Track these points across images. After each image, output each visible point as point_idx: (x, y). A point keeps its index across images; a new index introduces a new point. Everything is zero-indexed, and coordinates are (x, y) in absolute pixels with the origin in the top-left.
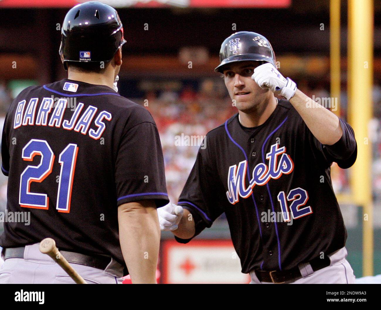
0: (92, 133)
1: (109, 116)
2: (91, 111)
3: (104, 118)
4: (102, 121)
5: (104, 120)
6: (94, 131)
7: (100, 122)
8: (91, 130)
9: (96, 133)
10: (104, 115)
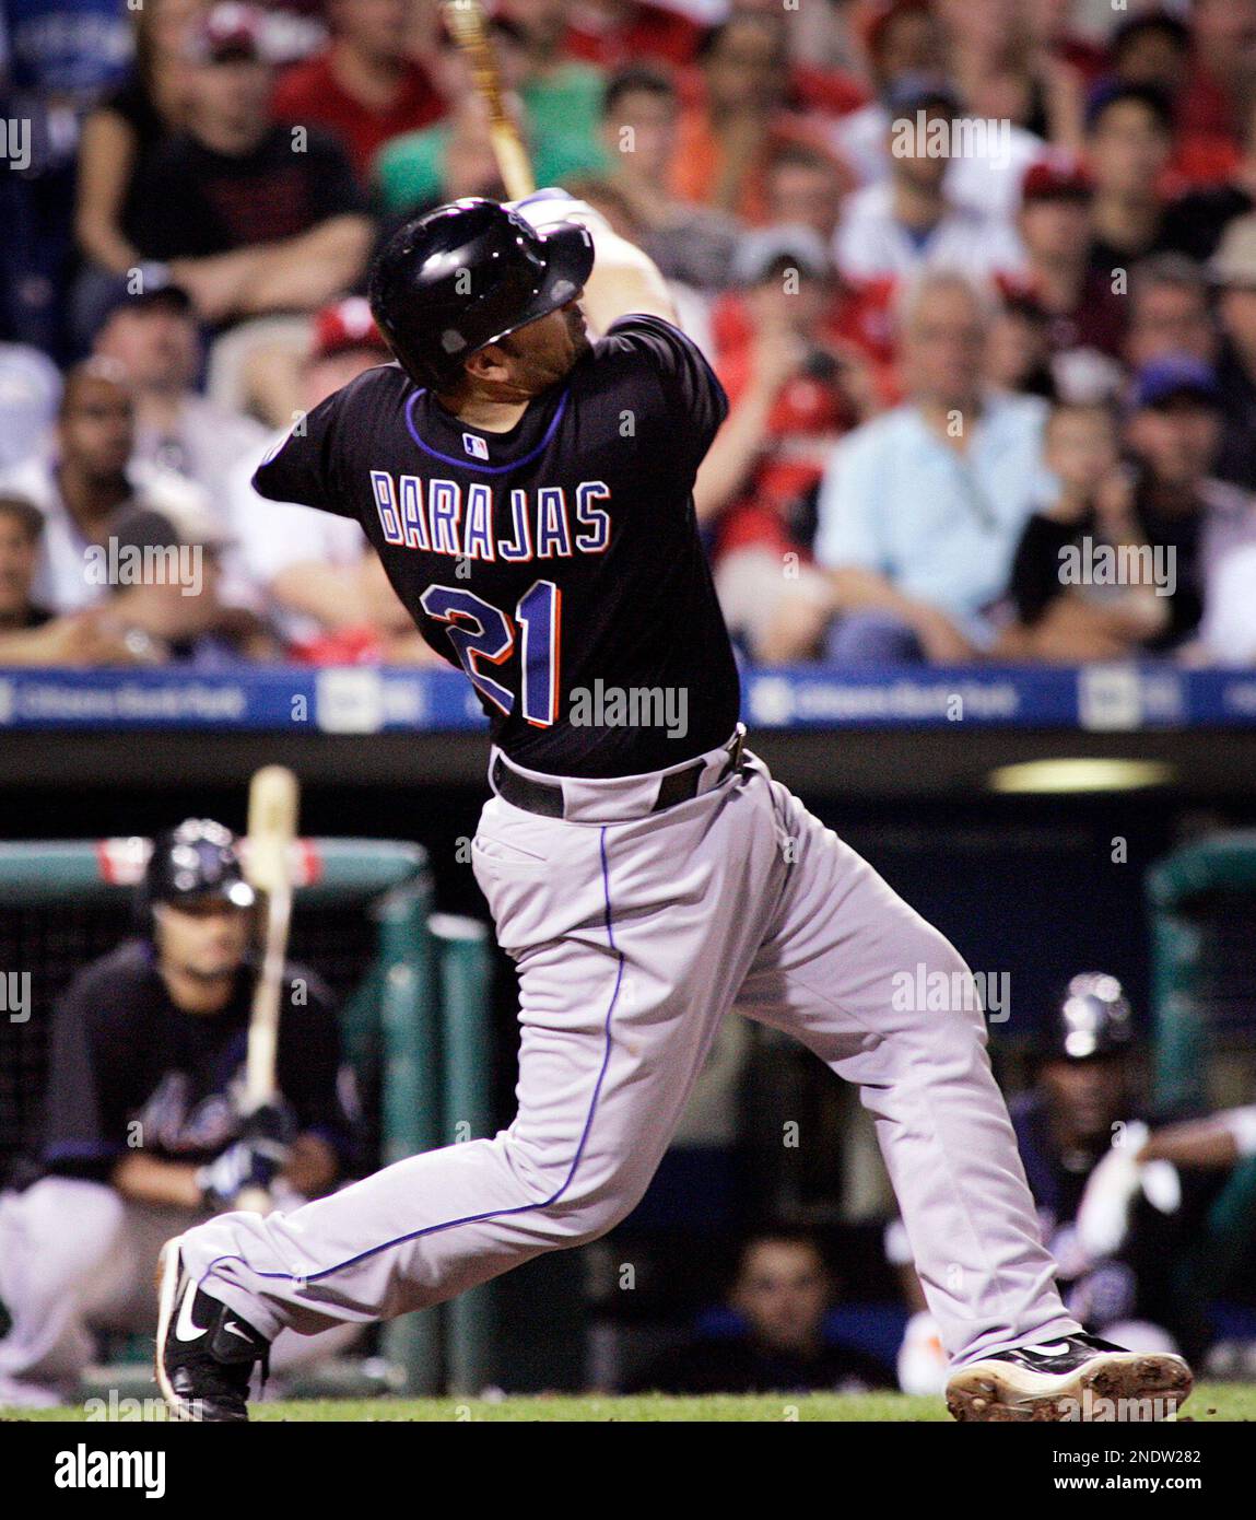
0: (583, 542)
1: (601, 490)
2: (551, 501)
3: (593, 498)
4: (594, 508)
5: (596, 503)
6: (587, 538)
7: (589, 511)
8: (579, 538)
9: (596, 539)
10: (589, 494)
